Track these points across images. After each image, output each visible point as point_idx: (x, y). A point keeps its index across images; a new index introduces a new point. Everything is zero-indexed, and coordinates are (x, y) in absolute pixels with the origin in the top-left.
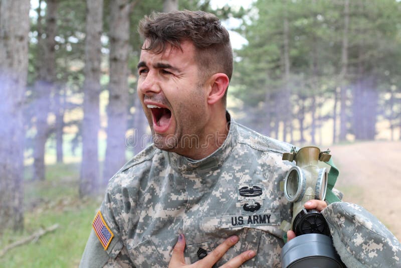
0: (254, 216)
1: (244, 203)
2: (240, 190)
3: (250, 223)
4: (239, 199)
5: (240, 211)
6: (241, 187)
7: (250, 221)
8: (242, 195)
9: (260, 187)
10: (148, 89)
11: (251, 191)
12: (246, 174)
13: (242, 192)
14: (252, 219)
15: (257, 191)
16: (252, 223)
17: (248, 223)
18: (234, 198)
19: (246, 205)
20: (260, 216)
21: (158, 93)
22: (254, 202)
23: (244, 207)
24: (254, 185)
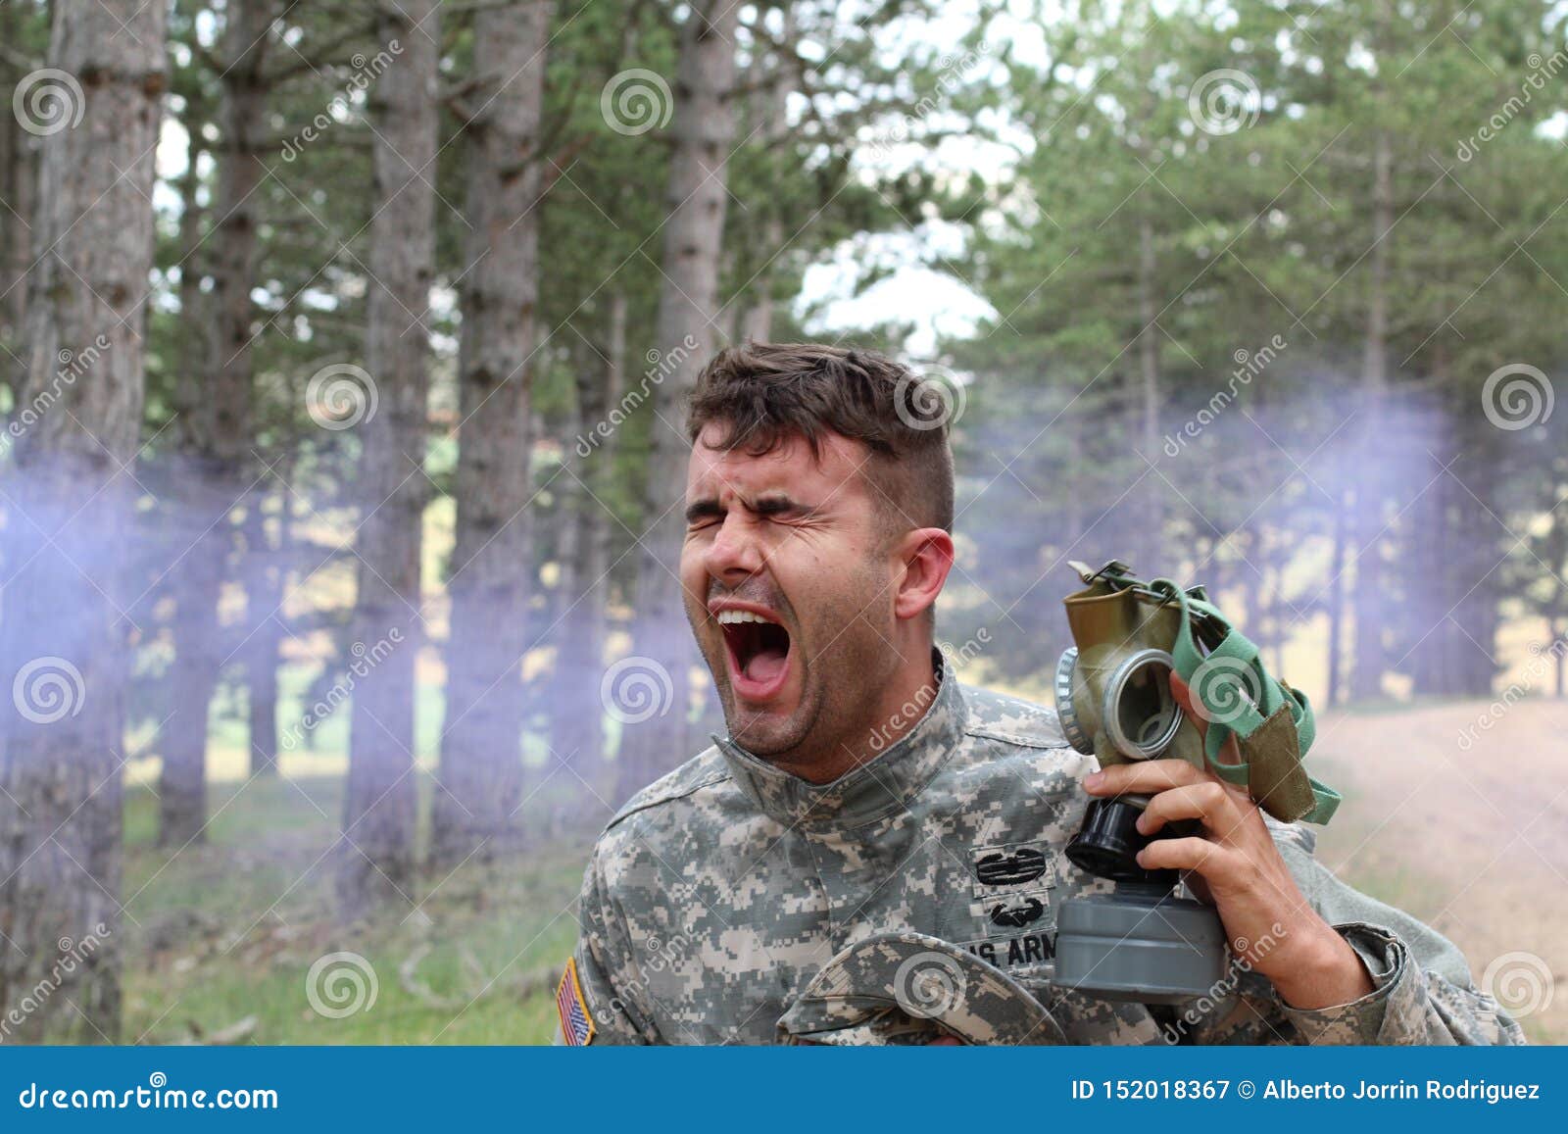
0: (1027, 940)
1: (992, 905)
2: (977, 865)
3: (1016, 961)
4: (978, 893)
5: (984, 926)
6: (980, 855)
7: (1014, 955)
8: (985, 881)
9: (1038, 850)
10: (732, 561)
11: (1012, 866)
12: (994, 814)
13: (984, 871)
14: (1022, 947)
15: (1027, 864)
16: (1021, 961)
17: (1011, 963)
18: (962, 890)
19: (998, 908)
20: (1044, 937)
21: (759, 574)
22: (1022, 899)
23: (993, 915)
24: (1018, 848)
